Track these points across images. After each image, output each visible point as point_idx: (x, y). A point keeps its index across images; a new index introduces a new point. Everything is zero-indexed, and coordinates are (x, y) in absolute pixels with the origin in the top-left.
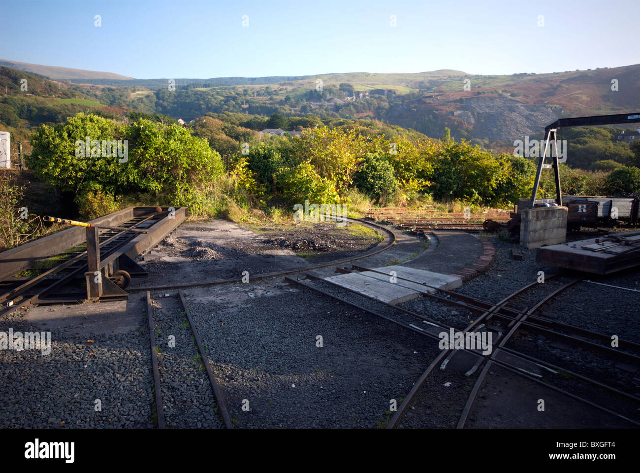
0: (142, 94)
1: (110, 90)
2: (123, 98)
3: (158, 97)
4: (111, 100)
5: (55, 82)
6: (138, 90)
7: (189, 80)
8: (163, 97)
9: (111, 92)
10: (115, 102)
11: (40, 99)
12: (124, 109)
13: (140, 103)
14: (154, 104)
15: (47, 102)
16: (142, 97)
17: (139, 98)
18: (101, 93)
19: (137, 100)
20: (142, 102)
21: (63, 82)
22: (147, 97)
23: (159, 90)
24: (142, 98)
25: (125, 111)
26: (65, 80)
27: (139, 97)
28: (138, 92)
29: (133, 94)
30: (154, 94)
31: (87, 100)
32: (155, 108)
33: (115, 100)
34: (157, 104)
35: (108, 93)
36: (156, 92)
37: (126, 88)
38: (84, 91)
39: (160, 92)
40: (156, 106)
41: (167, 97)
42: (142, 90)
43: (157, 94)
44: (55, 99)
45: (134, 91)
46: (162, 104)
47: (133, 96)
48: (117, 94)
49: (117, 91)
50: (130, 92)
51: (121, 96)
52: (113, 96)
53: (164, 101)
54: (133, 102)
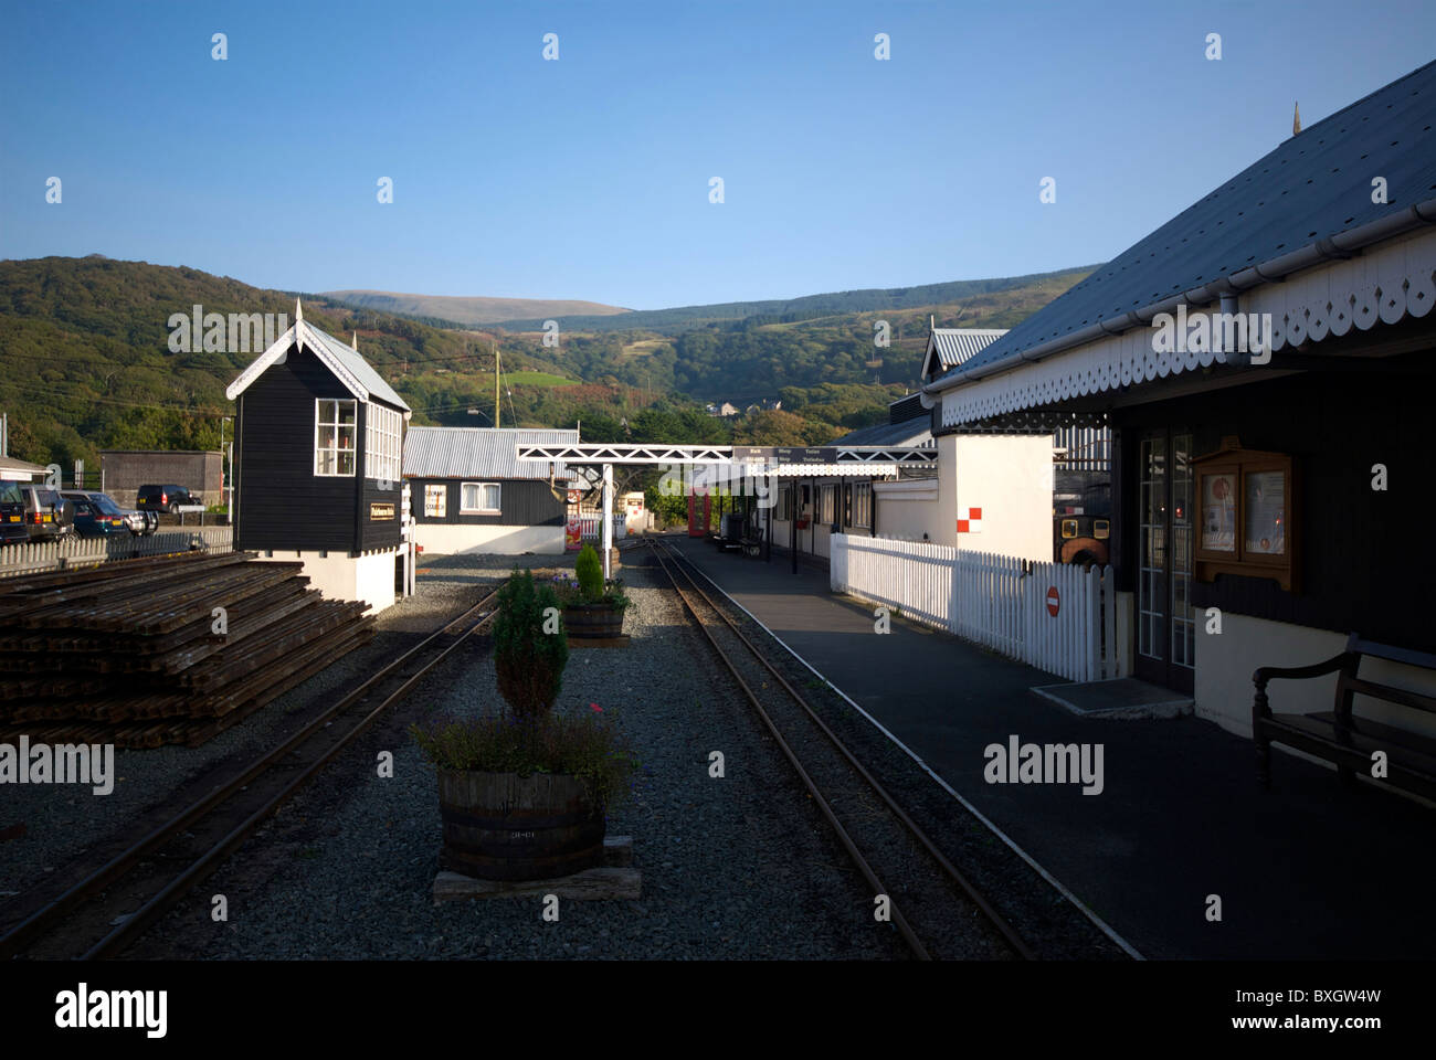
0: (647, 348)
1: (580, 342)
2: (608, 359)
3: (681, 354)
4: (584, 364)
5: (476, 333)
6: (639, 340)
7: (750, 304)
8: (691, 351)
9: (582, 347)
10: (590, 370)
11: (461, 377)
12: (612, 388)
13: (642, 369)
14: (672, 369)
15: (473, 384)
16: (646, 354)
17: (641, 357)
18: (564, 352)
19: (637, 361)
20: (647, 366)
21: (491, 333)
22: (658, 353)
23: (684, 336)
24: (646, 357)
25: (615, 393)
26: (491, 325)
27: (640, 353)
28: (637, 344)
29: (629, 347)
30: (673, 345)
31: (541, 373)
32: (674, 377)
33: (591, 364)
34: (678, 369)
35: (578, 350)
36: (675, 340)
37: (613, 337)
38: (531, 349)
39: (686, 340)
40: (676, 373)
41: (699, 351)
42: (647, 339)
43: (678, 346)
44: (485, 376)
45: (630, 342)
46: (688, 367)
47: (628, 351)
48: (595, 352)
49: (596, 343)
50: (621, 344)
51: (603, 355)
52: (587, 356)
53: (692, 359)
54: (628, 366)
